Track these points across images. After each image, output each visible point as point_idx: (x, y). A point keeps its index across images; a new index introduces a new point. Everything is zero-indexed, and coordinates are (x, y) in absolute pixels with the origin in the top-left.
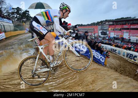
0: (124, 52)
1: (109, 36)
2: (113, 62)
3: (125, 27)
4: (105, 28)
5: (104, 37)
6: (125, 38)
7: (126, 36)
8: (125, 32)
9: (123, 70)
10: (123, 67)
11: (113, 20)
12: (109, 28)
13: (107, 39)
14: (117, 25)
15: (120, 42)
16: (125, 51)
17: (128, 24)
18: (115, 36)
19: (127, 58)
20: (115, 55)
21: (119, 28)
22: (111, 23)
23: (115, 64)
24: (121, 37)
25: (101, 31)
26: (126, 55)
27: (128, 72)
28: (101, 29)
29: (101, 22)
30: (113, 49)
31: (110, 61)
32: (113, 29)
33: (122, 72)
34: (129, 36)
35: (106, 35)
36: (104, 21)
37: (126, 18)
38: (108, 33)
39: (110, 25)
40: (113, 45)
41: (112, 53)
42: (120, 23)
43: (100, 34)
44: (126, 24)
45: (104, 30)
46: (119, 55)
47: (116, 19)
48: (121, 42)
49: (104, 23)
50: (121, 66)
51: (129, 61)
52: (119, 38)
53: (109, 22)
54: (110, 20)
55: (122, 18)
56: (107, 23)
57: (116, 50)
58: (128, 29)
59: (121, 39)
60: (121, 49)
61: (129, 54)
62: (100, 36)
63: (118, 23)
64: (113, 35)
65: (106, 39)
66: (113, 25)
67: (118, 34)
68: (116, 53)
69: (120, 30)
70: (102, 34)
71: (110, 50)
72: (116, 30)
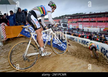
0: (80, 40)
1: (69, 27)
2: (72, 48)
3: (80, 20)
4: (66, 22)
5: (65, 28)
6: (80, 29)
7: (80, 27)
8: (80, 24)
9: (80, 53)
10: (80, 51)
11: (70, 15)
12: (68, 21)
13: (68, 30)
14: (74, 19)
15: (76, 31)
16: (80, 38)
17: (81, 18)
18: (73, 27)
19: (82, 44)
20: (74, 42)
21: (76, 21)
22: (70, 17)
23: (74, 49)
24: (78, 28)
25: (63, 24)
26: (81, 42)
27: (84, 54)
28: (63, 22)
29: (62, 16)
30: (72, 38)
31: (71, 47)
32: (71, 22)
33: (79, 55)
34: (82, 27)
35: (67, 27)
36: (64, 16)
37: (79, 14)
38: (68, 25)
39: (68, 19)
40: (72, 35)
41: (71, 40)
42: (76, 17)
43: (62, 26)
44: (80, 18)
45: (65, 23)
46: (77, 42)
47: (73, 15)
48: (78, 32)
49: (65, 18)
50: (78, 51)
51: (84, 46)
52: (75, 29)
53: (68, 16)
54: (69, 15)
55: (77, 14)
56: (66, 17)
57: (74, 38)
58: (81, 22)
59: (77, 29)
60: (77, 37)
61: (83, 41)
62: (62, 28)
63: (74, 17)
64: (72, 26)
65: (66, 30)
66: (71, 19)
67: (75, 26)
68: (74, 40)
69: (76, 23)
70: (63, 26)
71: (70, 38)
72: (73, 23)
